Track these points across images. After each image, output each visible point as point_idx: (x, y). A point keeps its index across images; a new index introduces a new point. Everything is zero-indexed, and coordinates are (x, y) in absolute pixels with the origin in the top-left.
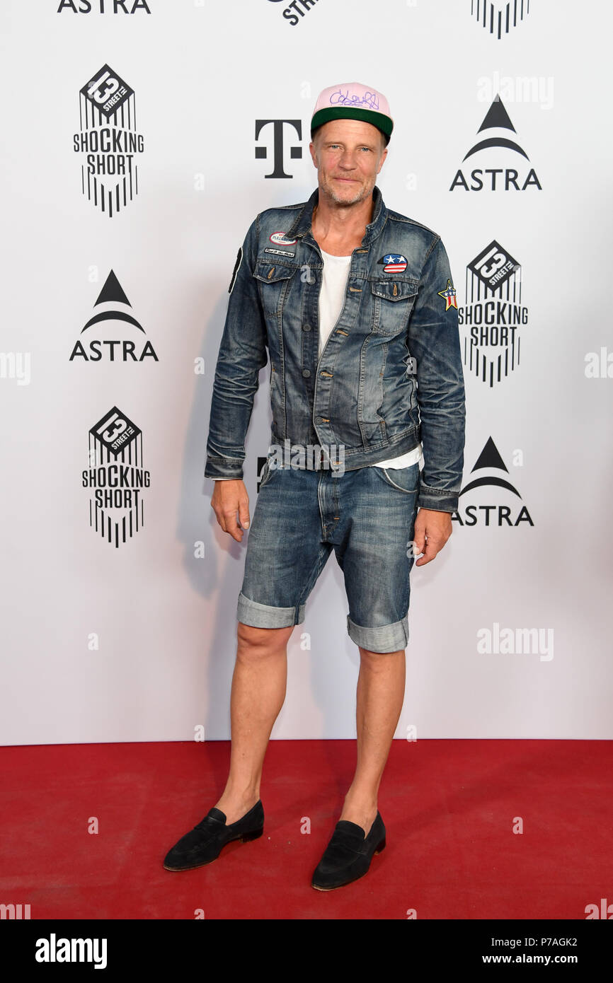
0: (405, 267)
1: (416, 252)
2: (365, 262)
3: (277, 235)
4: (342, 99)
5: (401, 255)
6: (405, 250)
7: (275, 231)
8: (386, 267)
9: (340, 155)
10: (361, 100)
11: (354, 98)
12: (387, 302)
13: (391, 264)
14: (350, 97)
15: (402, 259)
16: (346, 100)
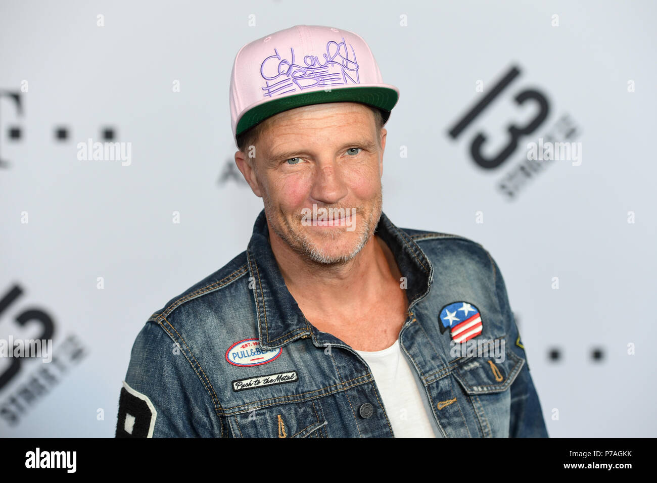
0: (479, 320)
1: (477, 285)
2: (428, 343)
3: (238, 349)
4: (285, 68)
5: (462, 302)
6: (461, 291)
7: (230, 343)
8: (454, 334)
9: (309, 175)
10: (323, 61)
11: (309, 61)
12: (488, 397)
13: (457, 324)
14: (299, 61)
15: (466, 308)
16: (294, 69)
